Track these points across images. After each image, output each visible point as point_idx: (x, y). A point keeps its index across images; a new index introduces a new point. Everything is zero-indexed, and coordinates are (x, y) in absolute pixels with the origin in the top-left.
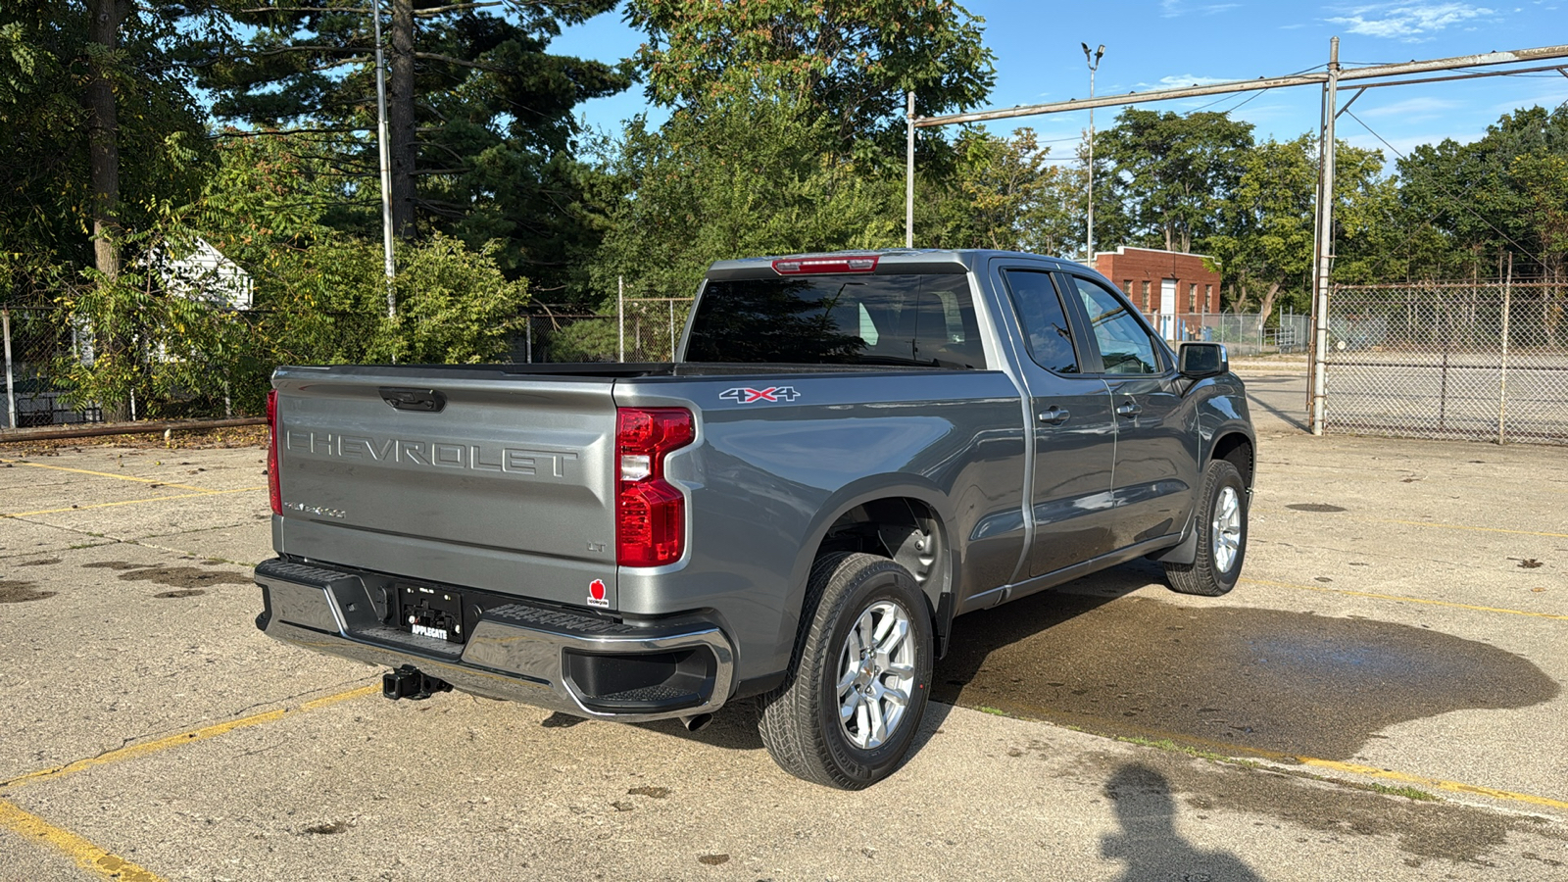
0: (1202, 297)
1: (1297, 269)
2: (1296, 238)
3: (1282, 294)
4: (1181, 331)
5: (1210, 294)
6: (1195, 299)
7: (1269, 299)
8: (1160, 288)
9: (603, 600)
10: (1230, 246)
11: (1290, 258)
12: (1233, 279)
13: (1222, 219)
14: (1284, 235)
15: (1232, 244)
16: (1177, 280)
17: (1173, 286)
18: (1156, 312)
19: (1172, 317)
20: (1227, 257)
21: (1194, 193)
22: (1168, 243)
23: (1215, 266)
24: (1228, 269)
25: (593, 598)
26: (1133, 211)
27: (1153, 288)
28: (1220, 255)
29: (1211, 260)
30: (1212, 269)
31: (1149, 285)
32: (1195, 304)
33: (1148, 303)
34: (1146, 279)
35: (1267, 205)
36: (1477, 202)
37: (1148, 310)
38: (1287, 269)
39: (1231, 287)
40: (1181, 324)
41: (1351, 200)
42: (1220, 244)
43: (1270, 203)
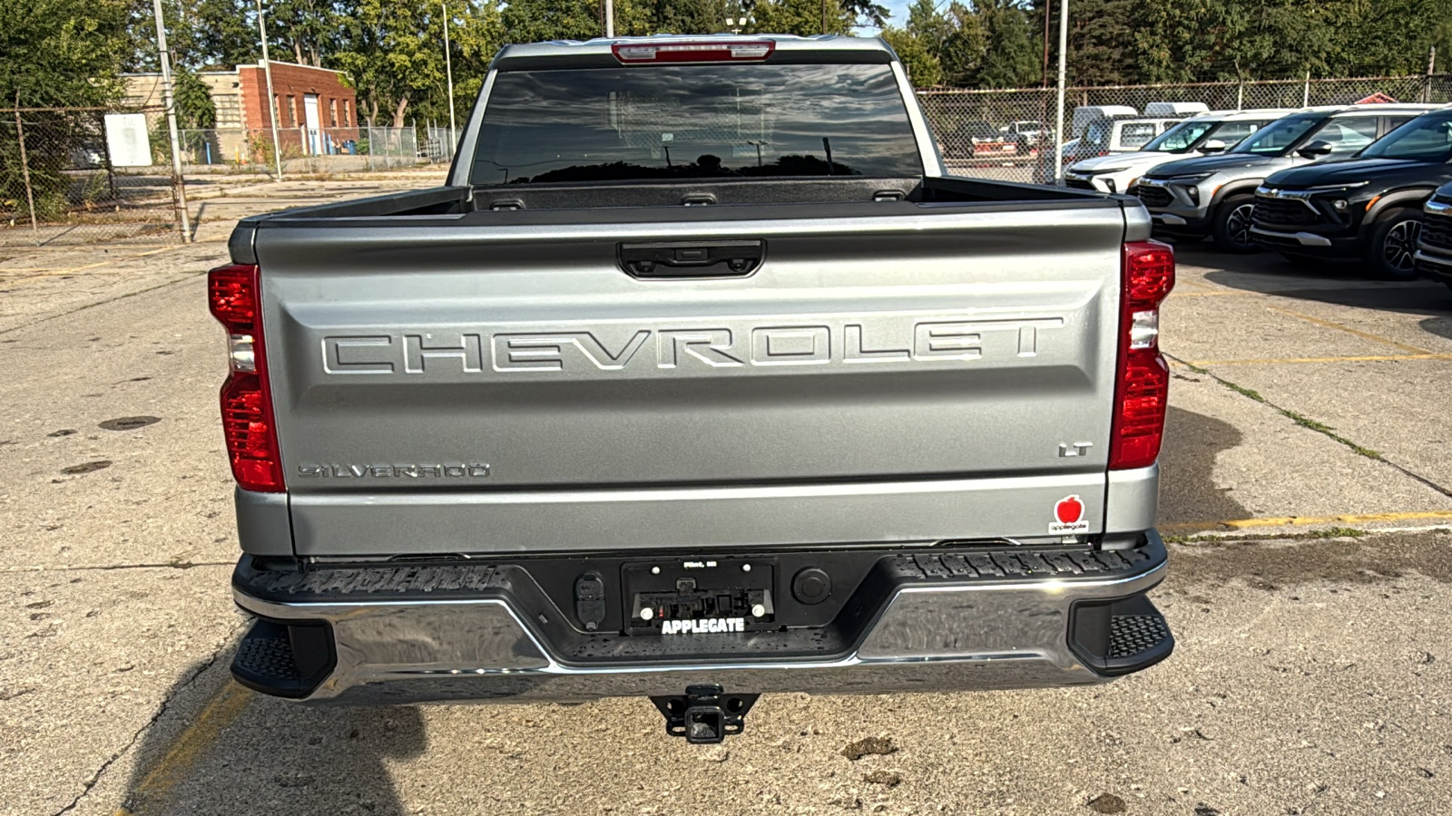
0: (342, 112)
1: (423, 85)
2: (418, 56)
3: (409, 110)
4: (328, 146)
5: (347, 108)
6: (336, 114)
7: (401, 114)
8: (304, 103)
9: (1079, 522)
10: (359, 62)
11: (416, 75)
12: (365, 93)
13: (347, 33)
14: (411, 54)
15: (361, 60)
16: (317, 95)
17: (315, 100)
18: (303, 127)
19: (318, 132)
20: (358, 74)
21: (320, 10)
22: (299, 58)
23: (349, 82)
24: (360, 85)
25: (1060, 523)
26: (256, 23)
27: (297, 103)
28: (351, 71)
29: (344, 75)
30: (346, 85)
31: (293, 100)
32: (336, 119)
33: (295, 118)
34: (290, 93)
35: (388, 23)
36: (564, 27)
37: (296, 124)
38: (415, 85)
39: (364, 102)
40: (327, 139)
41: (463, 21)
42: (350, 60)
43: (391, 22)
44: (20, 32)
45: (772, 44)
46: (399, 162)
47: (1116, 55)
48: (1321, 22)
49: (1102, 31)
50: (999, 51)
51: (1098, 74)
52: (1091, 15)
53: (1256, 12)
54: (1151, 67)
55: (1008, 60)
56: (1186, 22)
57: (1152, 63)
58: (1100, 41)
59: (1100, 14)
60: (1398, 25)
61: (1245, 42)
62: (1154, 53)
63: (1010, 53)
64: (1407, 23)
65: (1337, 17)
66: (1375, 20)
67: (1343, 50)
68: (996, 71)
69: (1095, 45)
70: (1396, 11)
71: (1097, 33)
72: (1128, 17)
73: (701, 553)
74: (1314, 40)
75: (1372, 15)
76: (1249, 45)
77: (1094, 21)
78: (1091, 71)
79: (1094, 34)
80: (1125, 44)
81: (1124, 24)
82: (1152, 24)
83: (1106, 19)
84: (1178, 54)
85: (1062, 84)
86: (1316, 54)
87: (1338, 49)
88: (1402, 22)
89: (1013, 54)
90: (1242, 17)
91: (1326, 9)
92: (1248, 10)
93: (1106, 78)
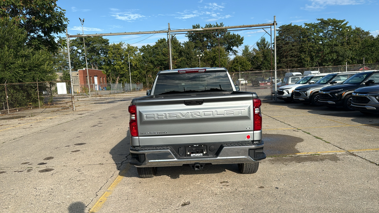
0: (103, 80)
1: (123, 73)
2: (122, 66)
3: (120, 79)
4: (100, 88)
5: (104, 79)
6: (102, 81)
7: (117, 80)
8: (94, 78)
9: (250, 139)
10: (107, 68)
11: (121, 71)
12: (109, 75)
13: (104, 61)
14: (120, 66)
15: (108, 67)
16: (97, 76)
17: (97, 77)
18: (94, 84)
19: (97, 85)
20: (107, 71)
21: (97, 55)
22: (92, 67)
23: (105, 73)
24: (108, 73)
25: (247, 139)
26: (82, 59)
27: (92, 78)
28: (105, 70)
29: (104, 71)
30: (104, 73)
31: (91, 77)
32: (102, 82)
33: (92, 82)
34: (91, 76)
35: (114, 58)
36: (157, 58)
37: (92, 83)
38: (121, 73)
39: (108, 78)
40: (99, 87)
41: (132, 58)
42: (105, 68)
43: (115, 58)
44: (36, 65)
45: (205, 69)
46: (118, 92)
47: (296, 59)
48: (349, 50)
49: (292, 54)
50: (266, 60)
51: (292, 64)
52: (289, 50)
53: (331, 48)
54: (305, 62)
55: (268, 62)
56: (313, 51)
57: (305, 61)
58: (292, 56)
59: (291, 50)
60: (369, 49)
61: (329, 55)
62: (306, 59)
63: (268, 60)
64: (371, 49)
65: (353, 48)
66: (363, 49)
67: (355, 56)
68: (265, 65)
69: (291, 57)
70: (368, 46)
71: (291, 54)
72: (299, 50)
73: (196, 144)
74: (347, 54)
75: (362, 47)
76: (330, 56)
77: (290, 51)
78: (290, 64)
79: (290, 55)
80: (298, 57)
81: (298, 52)
82: (305, 52)
83: (293, 51)
84: (312, 59)
85: (276, 69)
86: (348, 58)
87: (354, 56)
88: (370, 49)
89: (269, 60)
90: (328, 49)
91: (350, 46)
92: (329, 47)
93: (294, 65)
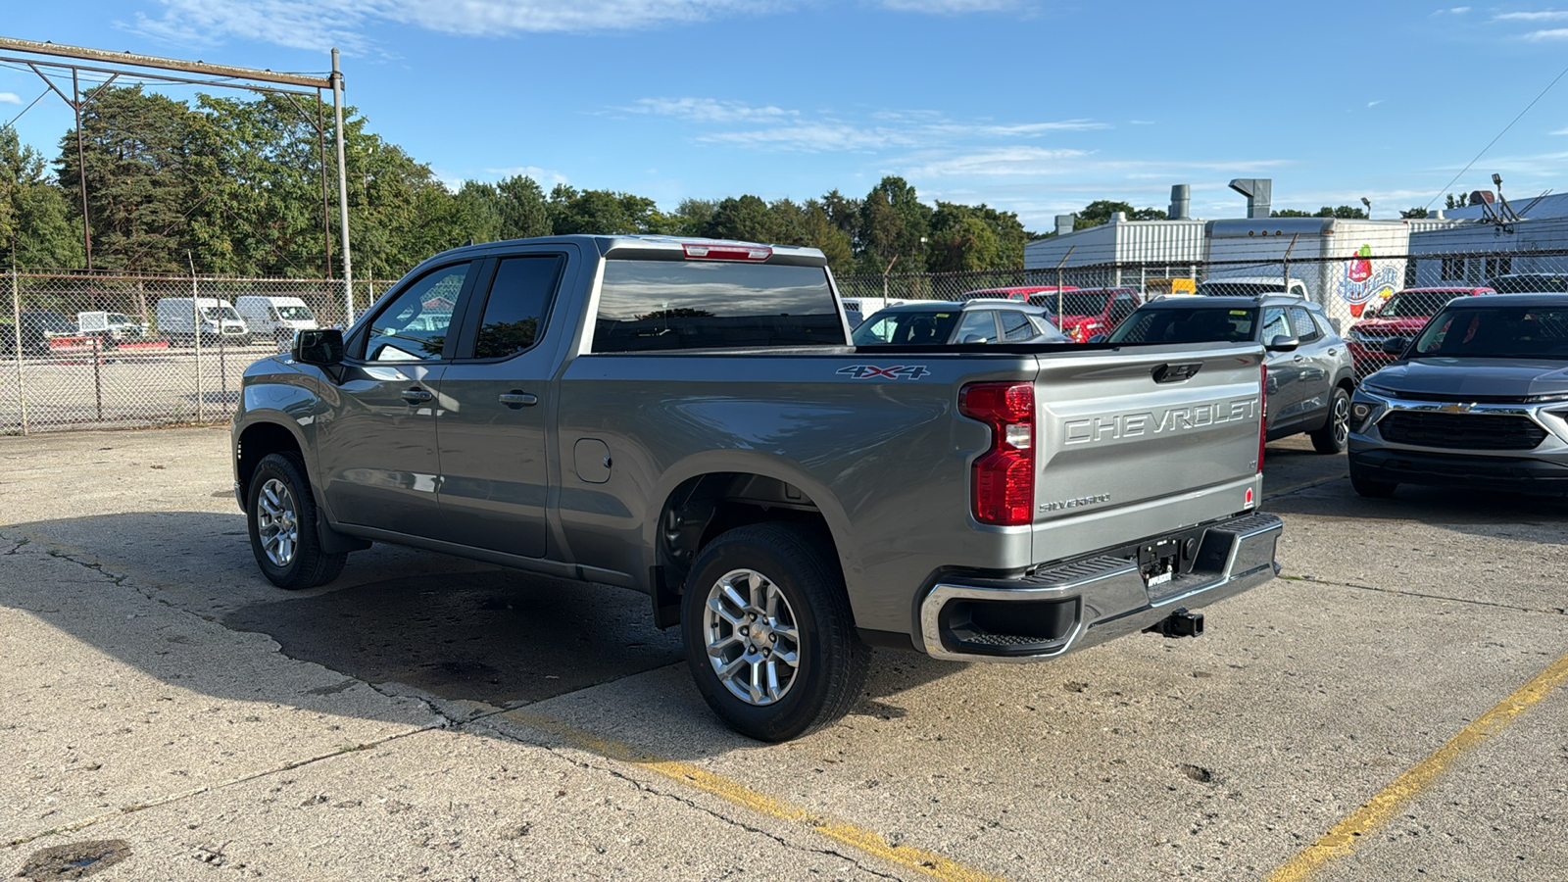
47: (173, 243)
48: (377, 225)
49: (154, 218)
50: (30, 232)
51: (154, 263)
52: (139, 200)
53: (313, 210)
54: (214, 258)
55: (42, 242)
56: (245, 215)
57: (214, 255)
58: (151, 228)
59: (149, 199)
60: (442, 232)
61: (308, 239)
62: (217, 245)
63: (45, 234)
64: (450, 231)
65: (390, 220)
66: (422, 227)
67: (399, 252)
68: (28, 255)
69: (147, 232)
70: (439, 220)
71: (148, 219)
72: (181, 205)
74: (374, 240)
75: (419, 222)
76: (312, 242)
77: (144, 206)
78: (145, 260)
79: (145, 220)
80: (182, 233)
81: (178, 212)
82: (208, 215)
83: (155, 205)
84: (239, 245)
86: (376, 253)
87: (395, 251)
88: (446, 230)
89: (49, 237)
90: (302, 214)
91: (379, 212)
92: (306, 207)
93: (163, 268)
